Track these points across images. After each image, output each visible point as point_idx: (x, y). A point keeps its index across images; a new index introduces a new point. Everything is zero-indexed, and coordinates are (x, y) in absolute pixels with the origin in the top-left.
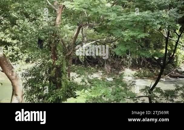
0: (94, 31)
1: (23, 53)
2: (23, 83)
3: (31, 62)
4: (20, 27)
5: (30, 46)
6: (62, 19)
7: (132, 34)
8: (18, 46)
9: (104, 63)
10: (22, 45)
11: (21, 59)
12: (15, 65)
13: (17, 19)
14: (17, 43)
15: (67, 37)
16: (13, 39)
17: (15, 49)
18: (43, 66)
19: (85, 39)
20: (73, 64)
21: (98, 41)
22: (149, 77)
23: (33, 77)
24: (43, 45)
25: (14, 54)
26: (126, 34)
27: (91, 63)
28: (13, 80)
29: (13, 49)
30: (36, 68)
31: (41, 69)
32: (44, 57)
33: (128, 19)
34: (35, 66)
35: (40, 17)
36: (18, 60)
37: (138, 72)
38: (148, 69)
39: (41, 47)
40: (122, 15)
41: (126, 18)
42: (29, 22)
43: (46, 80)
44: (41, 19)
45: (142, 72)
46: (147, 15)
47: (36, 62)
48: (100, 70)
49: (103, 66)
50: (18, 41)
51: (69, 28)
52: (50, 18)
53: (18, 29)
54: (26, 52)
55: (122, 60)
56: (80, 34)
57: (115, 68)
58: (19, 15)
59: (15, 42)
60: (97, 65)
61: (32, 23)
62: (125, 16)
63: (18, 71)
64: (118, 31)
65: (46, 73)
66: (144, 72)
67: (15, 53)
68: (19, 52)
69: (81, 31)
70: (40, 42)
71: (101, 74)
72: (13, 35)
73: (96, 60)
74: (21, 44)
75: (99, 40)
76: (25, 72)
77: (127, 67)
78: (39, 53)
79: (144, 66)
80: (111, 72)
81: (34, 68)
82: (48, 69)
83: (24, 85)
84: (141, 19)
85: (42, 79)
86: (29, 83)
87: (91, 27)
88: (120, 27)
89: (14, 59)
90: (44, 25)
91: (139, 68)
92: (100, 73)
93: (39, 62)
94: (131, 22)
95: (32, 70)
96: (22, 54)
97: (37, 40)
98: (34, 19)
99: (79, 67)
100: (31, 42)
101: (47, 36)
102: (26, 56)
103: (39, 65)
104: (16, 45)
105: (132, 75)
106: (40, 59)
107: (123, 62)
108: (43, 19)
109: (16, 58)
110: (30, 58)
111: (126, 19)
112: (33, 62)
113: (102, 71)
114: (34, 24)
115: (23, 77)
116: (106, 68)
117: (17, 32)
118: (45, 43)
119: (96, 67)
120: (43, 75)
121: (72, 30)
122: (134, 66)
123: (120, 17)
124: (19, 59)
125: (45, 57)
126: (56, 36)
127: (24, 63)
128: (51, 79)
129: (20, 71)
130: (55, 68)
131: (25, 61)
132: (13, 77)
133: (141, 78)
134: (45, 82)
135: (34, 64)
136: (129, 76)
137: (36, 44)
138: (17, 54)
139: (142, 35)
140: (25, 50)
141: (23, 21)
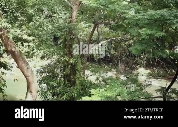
0: (109, 29)
1: (39, 49)
2: (38, 80)
3: (46, 58)
4: (36, 24)
5: (45, 43)
6: (78, 16)
7: (149, 32)
8: (33, 43)
9: (118, 62)
10: (38, 42)
11: (37, 56)
12: (31, 61)
13: (33, 16)
14: (33, 40)
15: (82, 34)
16: (30, 35)
17: (31, 46)
18: (58, 63)
19: (101, 37)
20: (87, 62)
21: (113, 40)
22: (163, 77)
23: (48, 74)
24: (58, 42)
25: (29, 50)
26: (143, 32)
27: (105, 62)
28: (28, 76)
29: (29, 46)
30: (51, 65)
31: (56, 67)
32: (58, 54)
33: (145, 17)
34: (50, 64)
35: (56, 14)
36: (33, 56)
37: (152, 71)
38: (162, 69)
39: (56, 45)
40: (140, 13)
41: (144, 15)
42: (45, 19)
43: (61, 78)
44: (57, 16)
45: (156, 72)
46: (165, 14)
47: (51, 59)
48: (114, 69)
49: (117, 65)
50: (34, 38)
51: (84, 26)
52: (66, 15)
53: (34, 26)
54: (41, 49)
55: (136, 59)
56: (96, 32)
57: (129, 67)
58: (36, 12)
59: (31, 38)
60: (111, 64)
61: (48, 20)
62: (142, 14)
63: (33, 67)
64: (134, 29)
65: (61, 70)
66: (157, 71)
67: (31, 50)
68: (34, 49)
69: (96, 29)
70: (56, 39)
71: (115, 73)
72: (29, 32)
73: (111, 58)
74: (37, 40)
75: (114, 38)
76: (40, 69)
77: (141, 66)
78: (55, 51)
79: (158, 66)
80: (125, 71)
81: (49, 65)
82: (63, 67)
83: (39, 82)
84: (159, 17)
85: (57, 77)
86: (44, 80)
87: (106, 25)
88: (137, 25)
89: (29, 55)
90: (60, 22)
91: (153, 68)
92: (114, 71)
93: (55, 59)
94: (148, 20)
95: (47, 67)
96: (37, 51)
97: (53, 37)
98: (51, 16)
99: (93, 65)
100: (47, 39)
101: (63, 33)
102: (41, 53)
103: (54, 62)
104: (32, 42)
105: (146, 74)
106: (55, 57)
107: (137, 61)
108: (59, 16)
109: (32, 54)
110: (45, 55)
111: (143, 17)
112: (48, 59)
113: (116, 70)
114: (50, 21)
115: (38, 74)
116: (120, 66)
117: (33, 29)
118: (61, 41)
119: (110, 66)
120: (58, 72)
121: (87, 28)
122: (148, 66)
123: (137, 14)
124: (35, 56)
125: (60, 54)
126: (72, 33)
127: (39, 60)
128: (66, 76)
129: (35, 67)
130: (70, 66)
131: (40, 58)
132: (29, 74)
133: (155, 78)
134: (60, 80)
135: (49, 61)
136: (143, 75)
137: (51, 41)
138: (33, 50)
139: (159, 34)
140: (41, 47)
141: (39, 18)
